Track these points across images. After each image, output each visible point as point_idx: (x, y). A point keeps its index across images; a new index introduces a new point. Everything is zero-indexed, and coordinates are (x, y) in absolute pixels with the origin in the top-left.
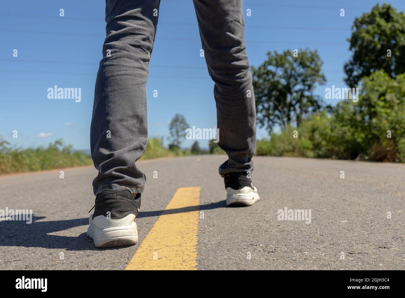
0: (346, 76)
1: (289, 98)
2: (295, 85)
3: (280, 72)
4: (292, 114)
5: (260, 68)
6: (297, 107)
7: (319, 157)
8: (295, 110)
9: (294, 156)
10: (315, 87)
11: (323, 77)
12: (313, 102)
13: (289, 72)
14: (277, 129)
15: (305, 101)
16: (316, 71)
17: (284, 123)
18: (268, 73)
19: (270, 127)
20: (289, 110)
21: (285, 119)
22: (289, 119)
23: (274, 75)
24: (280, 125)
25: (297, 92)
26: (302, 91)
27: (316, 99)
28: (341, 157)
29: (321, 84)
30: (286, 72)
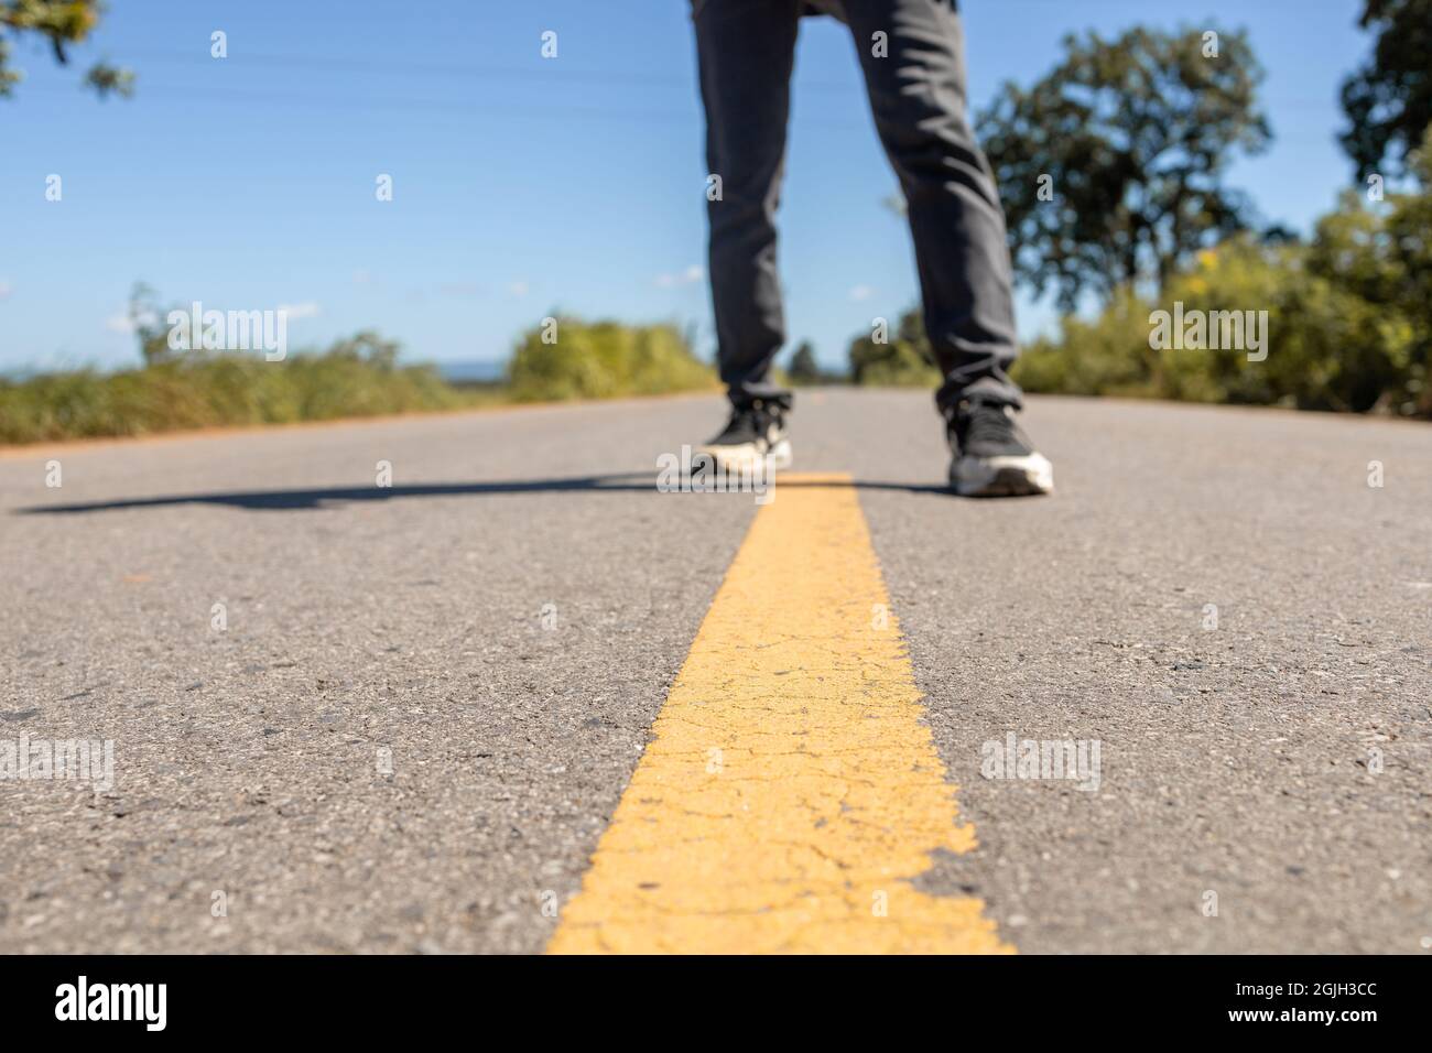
0: (1342, 123)
1: (1134, 198)
2: (1156, 151)
3: (1106, 104)
4: (1145, 254)
5: (1037, 91)
6: (1164, 229)
7: (1236, 399)
8: (1153, 239)
9: (1144, 397)
10: (1229, 161)
11: (1262, 126)
12: (1222, 215)
13: (1139, 105)
14: (1090, 306)
15: (1192, 208)
16: (1238, 101)
17: (1112, 284)
18: (1068, 107)
19: (1067, 301)
20: (1135, 241)
21: (1118, 271)
22: (1132, 271)
23: (1085, 114)
24: (1100, 290)
25: (1163, 175)
26: (1182, 173)
27: (1231, 201)
28: (1313, 402)
29: (1252, 150)
30: (1127, 104)
